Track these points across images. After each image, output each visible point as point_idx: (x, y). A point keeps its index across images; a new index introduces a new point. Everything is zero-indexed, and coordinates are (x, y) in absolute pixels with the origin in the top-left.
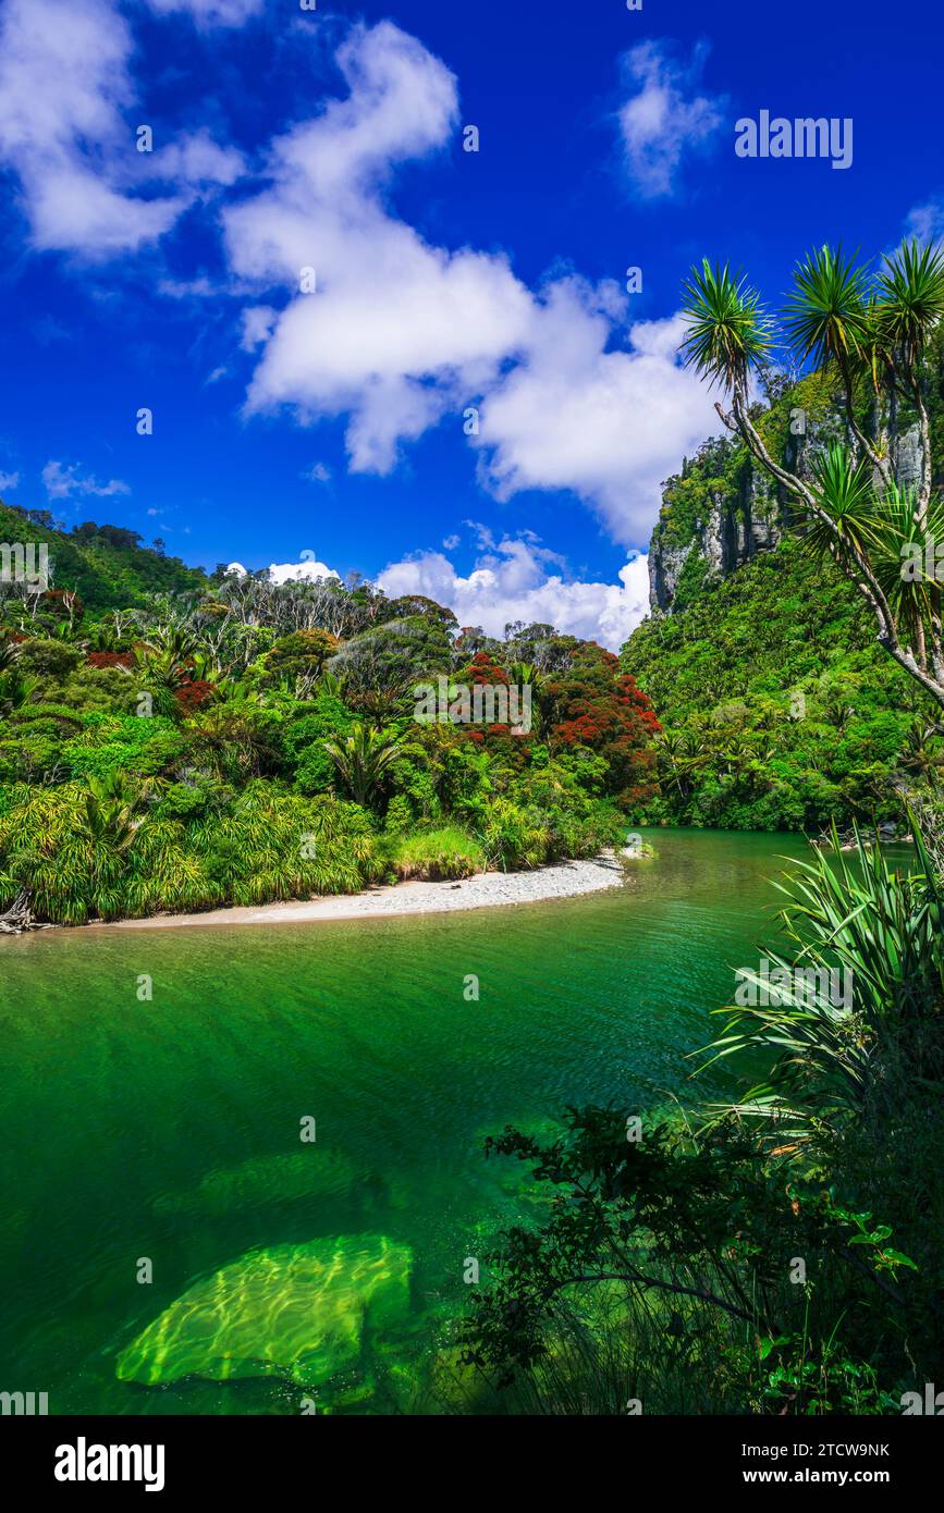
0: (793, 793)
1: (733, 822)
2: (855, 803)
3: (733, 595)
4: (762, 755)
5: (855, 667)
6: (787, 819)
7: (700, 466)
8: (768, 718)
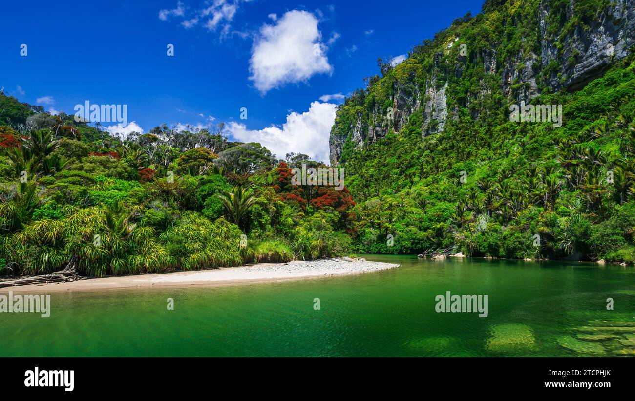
0: (406, 237)
1: (379, 250)
2: (433, 240)
3: (368, 156)
4: (391, 222)
5: (425, 185)
6: (403, 248)
7: (352, 101)
8: (391, 205)
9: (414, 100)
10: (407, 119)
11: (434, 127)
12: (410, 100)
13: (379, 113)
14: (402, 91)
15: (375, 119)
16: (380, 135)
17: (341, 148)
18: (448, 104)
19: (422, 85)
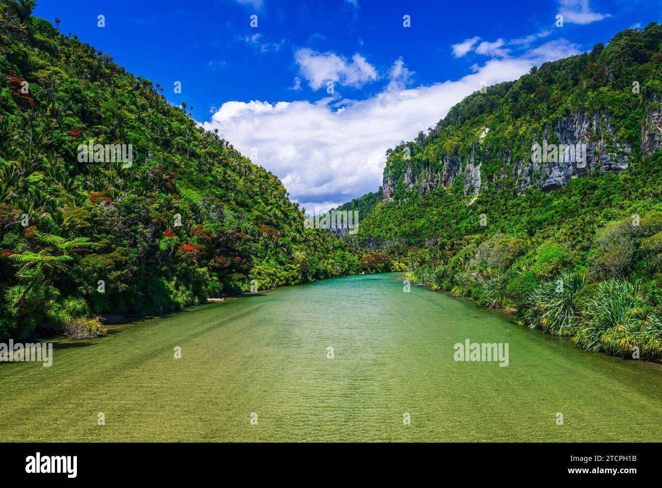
9: (458, 167)
10: (453, 180)
11: (472, 190)
12: (455, 168)
13: (432, 172)
14: (450, 161)
15: (429, 176)
16: (433, 188)
17: (394, 188)
18: (482, 178)
19: (463, 158)
